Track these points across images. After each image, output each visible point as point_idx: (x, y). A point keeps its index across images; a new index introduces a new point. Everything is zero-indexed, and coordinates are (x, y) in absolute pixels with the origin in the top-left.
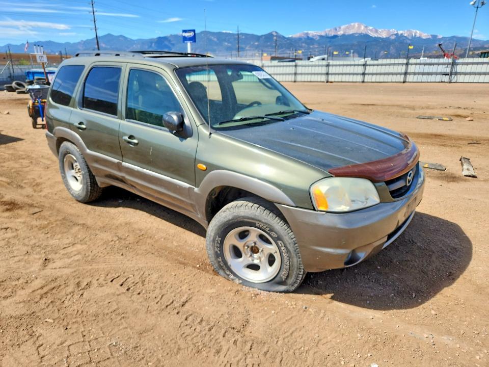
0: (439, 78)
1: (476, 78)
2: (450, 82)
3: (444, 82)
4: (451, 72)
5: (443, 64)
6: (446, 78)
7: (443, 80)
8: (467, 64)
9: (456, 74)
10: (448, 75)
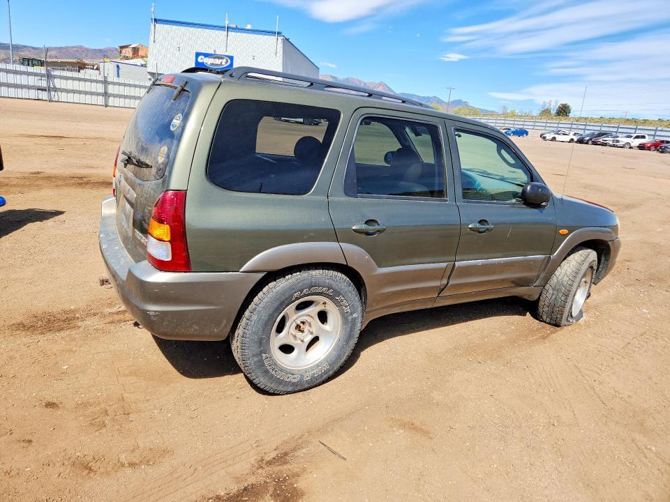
0: (33, 94)
1: (83, 99)
2: (51, 101)
3: (42, 100)
4: (49, 87)
5: (35, 75)
6: (44, 95)
7: (40, 98)
8: (67, 78)
9: (55, 89)
10: (45, 90)
